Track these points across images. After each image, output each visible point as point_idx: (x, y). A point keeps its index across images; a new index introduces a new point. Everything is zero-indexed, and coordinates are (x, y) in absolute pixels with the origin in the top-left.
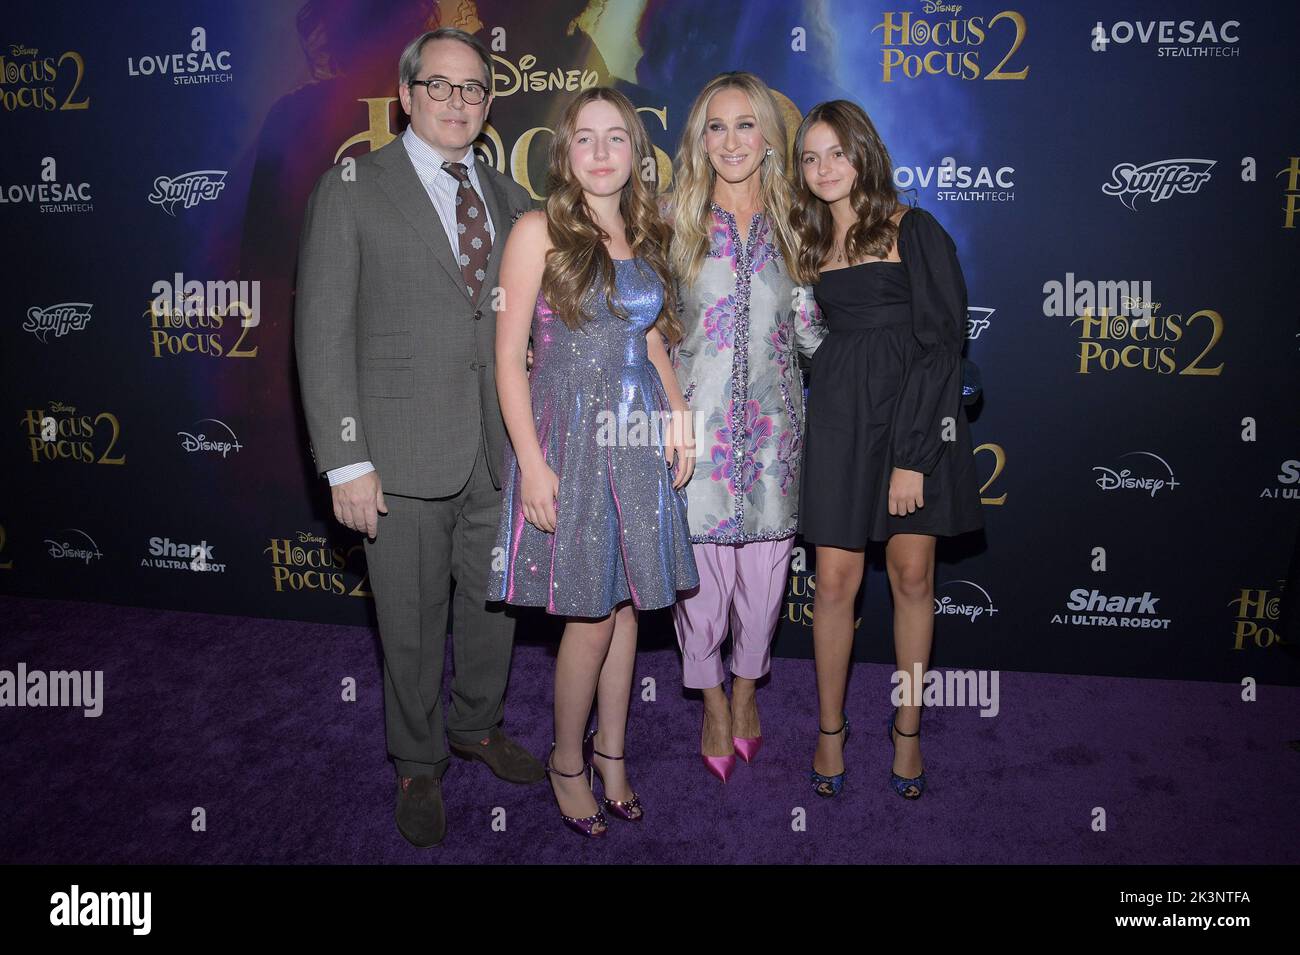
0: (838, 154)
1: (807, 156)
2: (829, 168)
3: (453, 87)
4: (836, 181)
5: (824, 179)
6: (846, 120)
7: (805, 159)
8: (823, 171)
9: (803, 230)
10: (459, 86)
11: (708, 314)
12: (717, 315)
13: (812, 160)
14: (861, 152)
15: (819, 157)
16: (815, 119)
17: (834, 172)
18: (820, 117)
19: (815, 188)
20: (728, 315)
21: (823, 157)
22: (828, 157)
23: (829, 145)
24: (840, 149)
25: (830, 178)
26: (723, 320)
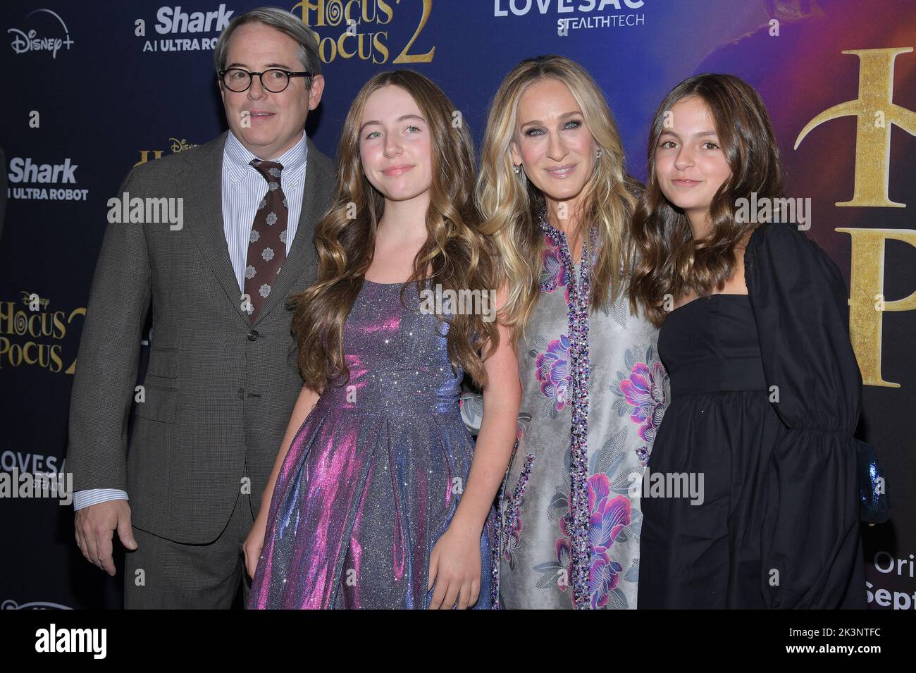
0: (711, 146)
1: (667, 138)
2: (690, 160)
3: (251, 75)
4: (695, 182)
5: (681, 174)
6: (732, 101)
7: (661, 143)
8: (682, 163)
9: (648, 246)
10: (259, 74)
11: (540, 363)
12: (549, 363)
13: (672, 145)
14: (742, 152)
15: (681, 143)
16: (689, 90)
17: (696, 168)
18: (696, 89)
19: (666, 185)
20: (565, 362)
21: (687, 143)
22: (693, 145)
23: (697, 130)
24: (714, 139)
25: (687, 175)
26: (558, 368)
